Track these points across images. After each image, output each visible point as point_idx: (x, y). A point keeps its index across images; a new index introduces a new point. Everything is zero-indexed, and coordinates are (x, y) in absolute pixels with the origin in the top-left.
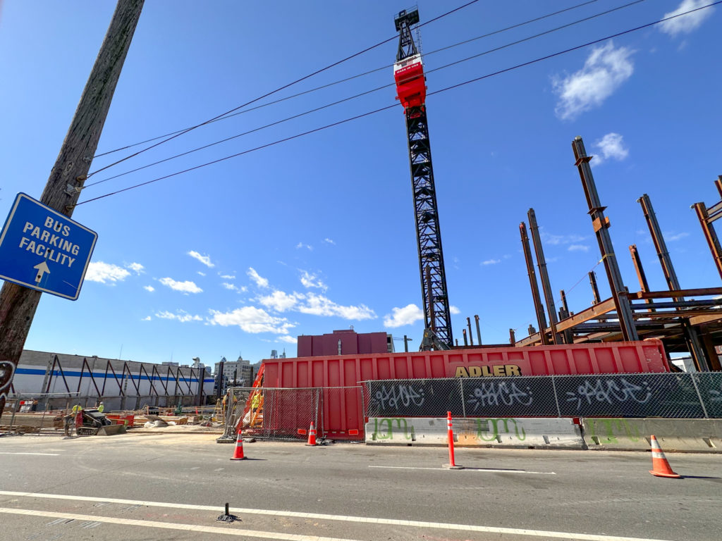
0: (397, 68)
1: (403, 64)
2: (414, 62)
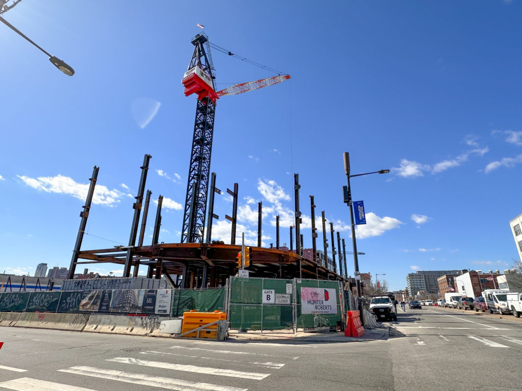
1: (188, 73)
2: (193, 72)
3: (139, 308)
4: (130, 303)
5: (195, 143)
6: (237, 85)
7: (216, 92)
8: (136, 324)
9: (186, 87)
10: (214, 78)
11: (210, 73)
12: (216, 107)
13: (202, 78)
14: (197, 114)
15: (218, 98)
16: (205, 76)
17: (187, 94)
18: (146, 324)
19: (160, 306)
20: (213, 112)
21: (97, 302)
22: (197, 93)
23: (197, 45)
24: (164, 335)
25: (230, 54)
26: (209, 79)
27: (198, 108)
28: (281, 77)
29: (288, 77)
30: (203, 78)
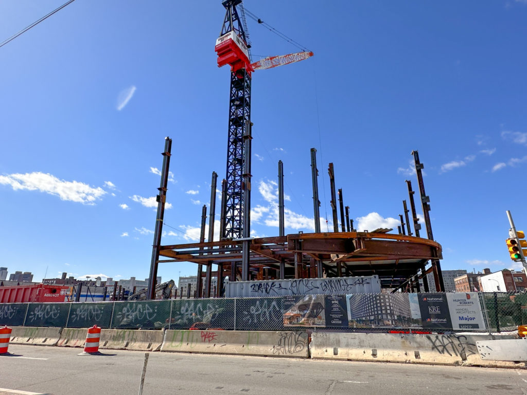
0: (218, 42)
1: (222, 39)
2: (229, 37)
3: (416, 321)
4: (392, 314)
5: (231, 123)
6: (268, 58)
7: (251, 63)
8: (421, 346)
9: (221, 55)
10: (249, 47)
11: (245, 40)
12: (252, 81)
13: (238, 45)
14: (231, 88)
15: (253, 71)
16: (241, 44)
17: (221, 64)
18: (444, 347)
19: (461, 318)
20: (249, 87)
21: (318, 313)
22: (231, 64)
23: (229, 7)
24: (498, 364)
25: (259, 21)
26: (245, 48)
27: (232, 82)
28: (306, 53)
29: (311, 54)
30: (240, 46)
